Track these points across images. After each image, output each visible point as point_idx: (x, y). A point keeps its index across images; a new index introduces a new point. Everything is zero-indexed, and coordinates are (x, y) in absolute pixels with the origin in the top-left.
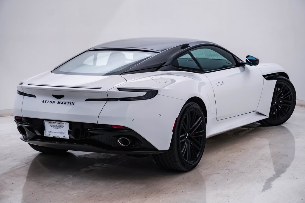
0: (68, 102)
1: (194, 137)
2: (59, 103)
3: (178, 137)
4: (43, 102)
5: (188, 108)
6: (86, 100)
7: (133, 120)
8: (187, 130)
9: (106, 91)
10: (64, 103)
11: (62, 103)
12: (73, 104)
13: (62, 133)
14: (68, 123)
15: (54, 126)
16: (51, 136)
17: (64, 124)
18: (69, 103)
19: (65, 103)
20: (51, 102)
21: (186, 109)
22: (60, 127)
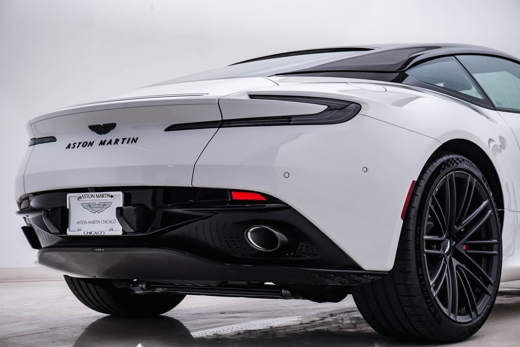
0: (124, 139)
1: (469, 254)
2: (102, 143)
3: (418, 236)
4: (69, 147)
5: (449, 166)
6: (167, 130)
7: (287, 175)
8: (447, 227)
9: (218, 98)
10: (113, 142)
11: (110, 142)
12: (135, 140)
13: (106, 222)
14: (120, 193)
15: (90, 206)
16: (81, 233)
17: (112, 196)
18: (126, 141)
19: (117, 141)
20: (85, 144)
21: (443, 167)
22: (104, 205)
